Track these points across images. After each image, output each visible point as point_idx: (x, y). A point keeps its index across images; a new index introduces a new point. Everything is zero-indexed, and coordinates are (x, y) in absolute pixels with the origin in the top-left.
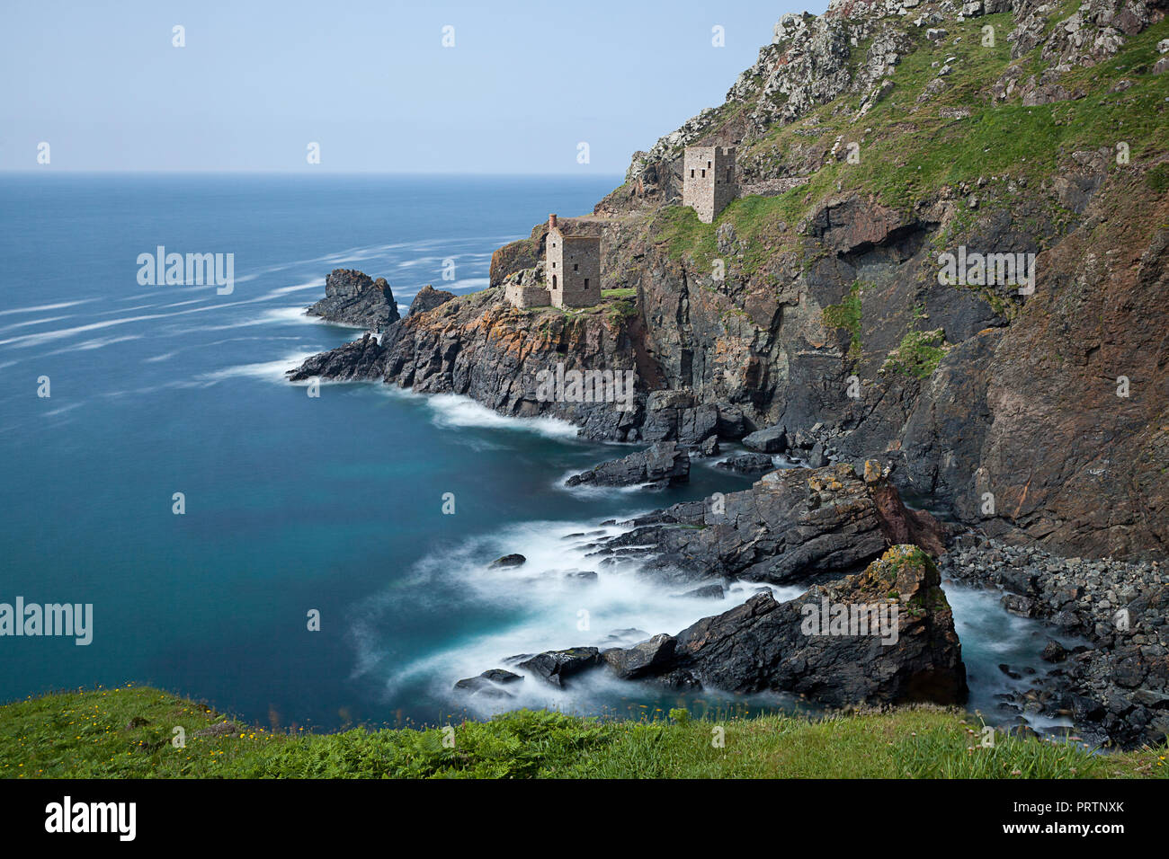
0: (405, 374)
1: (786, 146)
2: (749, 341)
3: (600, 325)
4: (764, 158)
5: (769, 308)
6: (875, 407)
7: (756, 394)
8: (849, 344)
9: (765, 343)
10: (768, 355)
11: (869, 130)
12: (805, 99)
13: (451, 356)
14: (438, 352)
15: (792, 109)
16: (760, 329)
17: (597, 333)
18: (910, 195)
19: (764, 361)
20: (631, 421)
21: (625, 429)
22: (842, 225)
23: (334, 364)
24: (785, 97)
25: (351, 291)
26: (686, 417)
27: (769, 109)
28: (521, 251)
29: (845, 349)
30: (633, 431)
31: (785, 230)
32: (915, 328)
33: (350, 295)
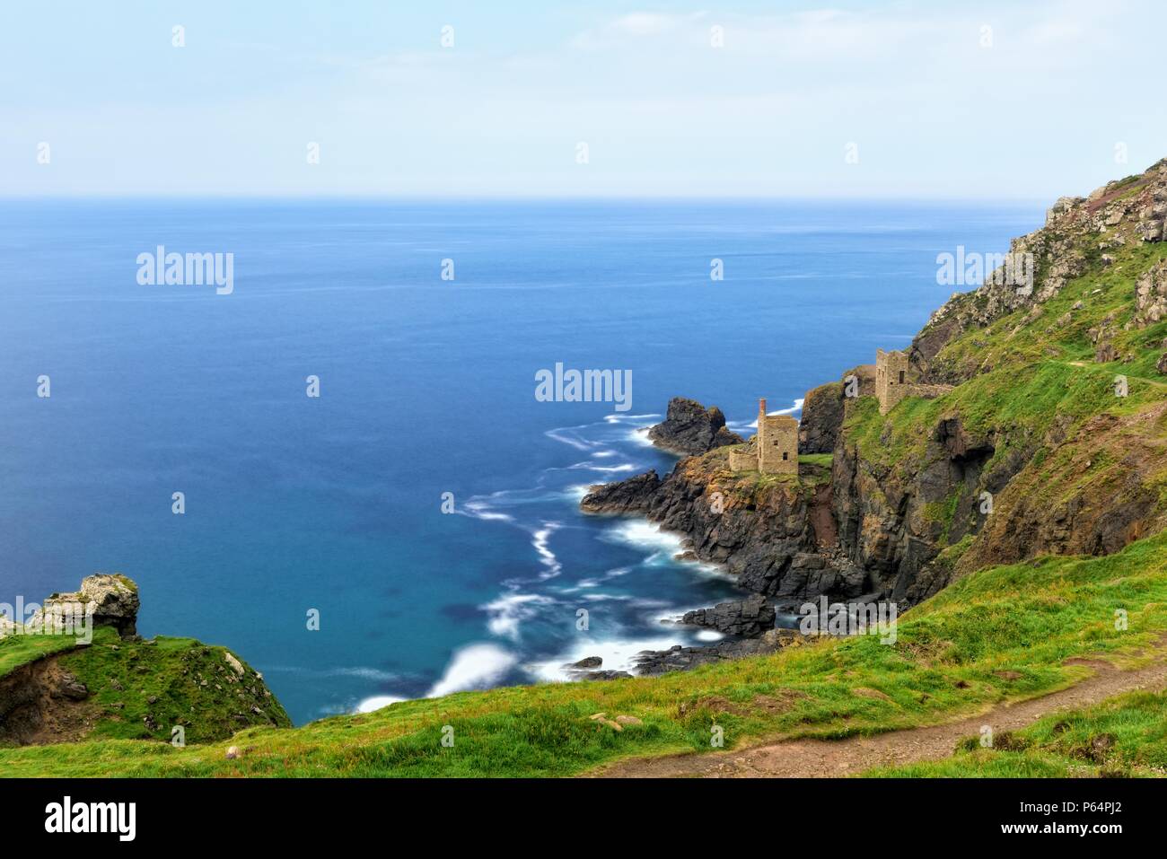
0: (661, 509)
1: (961, 353)
2: (882, 520)
3: (783, 492)
4: (946, 361)
5: (898, 495)
6: (928, 589)
7: (884, 564)
8: (939, 535)
9: (894, 523)
10: (896, 533)
11: (1005, 353)
12: (996, 308)
13: (692, 500)
14: (686, 495)
15: (986, 315)
16: (892, 512)
17: (779, 499)
18: (984, 423)
19: (893, 538)
20: (774, 574)
21: (770, 579)
22: (953, 436)
23: (618, 493)
24: (988, 300)
25: (686, 418)
26: (815, 576)
27: (972, 312)
28: (829, 393)
29: (935, 539)
30: (775, 582)
31: (921, 433)
32: (969, 532)
33: (684, 421)
